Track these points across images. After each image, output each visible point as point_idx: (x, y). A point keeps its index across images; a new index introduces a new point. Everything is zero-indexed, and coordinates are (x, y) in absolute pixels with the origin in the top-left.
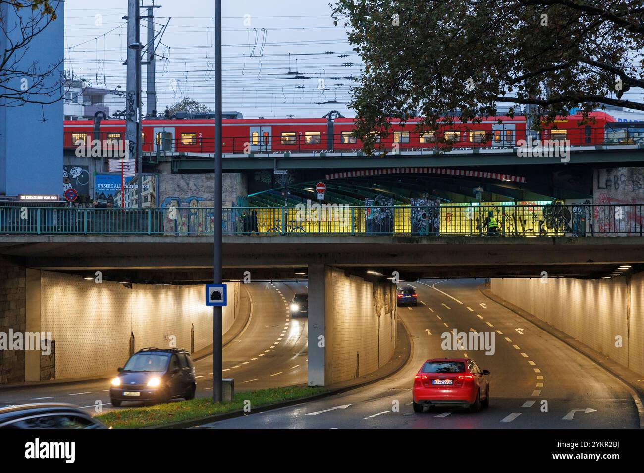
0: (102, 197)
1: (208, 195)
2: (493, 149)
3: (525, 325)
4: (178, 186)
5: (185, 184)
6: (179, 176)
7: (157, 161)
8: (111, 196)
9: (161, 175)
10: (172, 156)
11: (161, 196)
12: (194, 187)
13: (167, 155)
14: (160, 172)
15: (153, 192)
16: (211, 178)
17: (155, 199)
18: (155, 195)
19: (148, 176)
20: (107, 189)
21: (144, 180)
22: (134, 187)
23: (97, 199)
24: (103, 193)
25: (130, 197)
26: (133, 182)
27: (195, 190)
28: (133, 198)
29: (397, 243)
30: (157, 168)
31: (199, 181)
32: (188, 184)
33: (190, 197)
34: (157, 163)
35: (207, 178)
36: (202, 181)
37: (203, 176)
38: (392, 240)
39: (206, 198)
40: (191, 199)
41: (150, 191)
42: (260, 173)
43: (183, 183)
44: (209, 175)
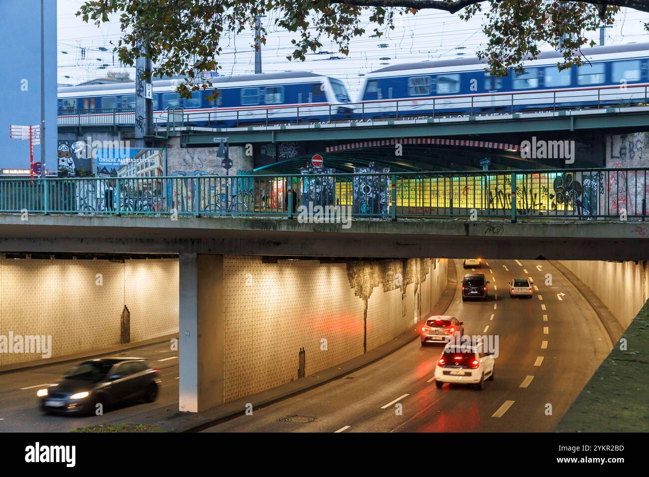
0: (105, 171)
1: (211, 169)
2: (493, 115)
3: (569, 290)
4: (184, 160)
5: (191, 158)
6: (185, 150)
7: (167, 136)
8: (114, 170)
9: (168, 149)
10: (180, 131)
11: (169, 170)
12: (198, 161)
13: (176, 130)
14: (170, 146)
15: (161, 167)
16: (213, 152)
17: (162, 173)
18: (163, 169)
19: (155, 151)
20: (110, 164)
21: (151, 154)
22: (139, 161)
23: (98, 173)
24: (105, 167)
25: (135, 171)
26: (139, 157)
27: (199, 164)
28: (138, 172)
29: (250, 229)
30: (168, 143)
31: (203, 155)
32: (193, 158)
33: (195, 171)
34: (167, 138)
35: (210, 152)
36: (206, 155)
37: (206, 150)
38: (243, 224)
39: (208, 171)
40: (196, 173)
41: (157, 165)
42: (265, 146)
43: (188, 157)
44: (211, 149)
